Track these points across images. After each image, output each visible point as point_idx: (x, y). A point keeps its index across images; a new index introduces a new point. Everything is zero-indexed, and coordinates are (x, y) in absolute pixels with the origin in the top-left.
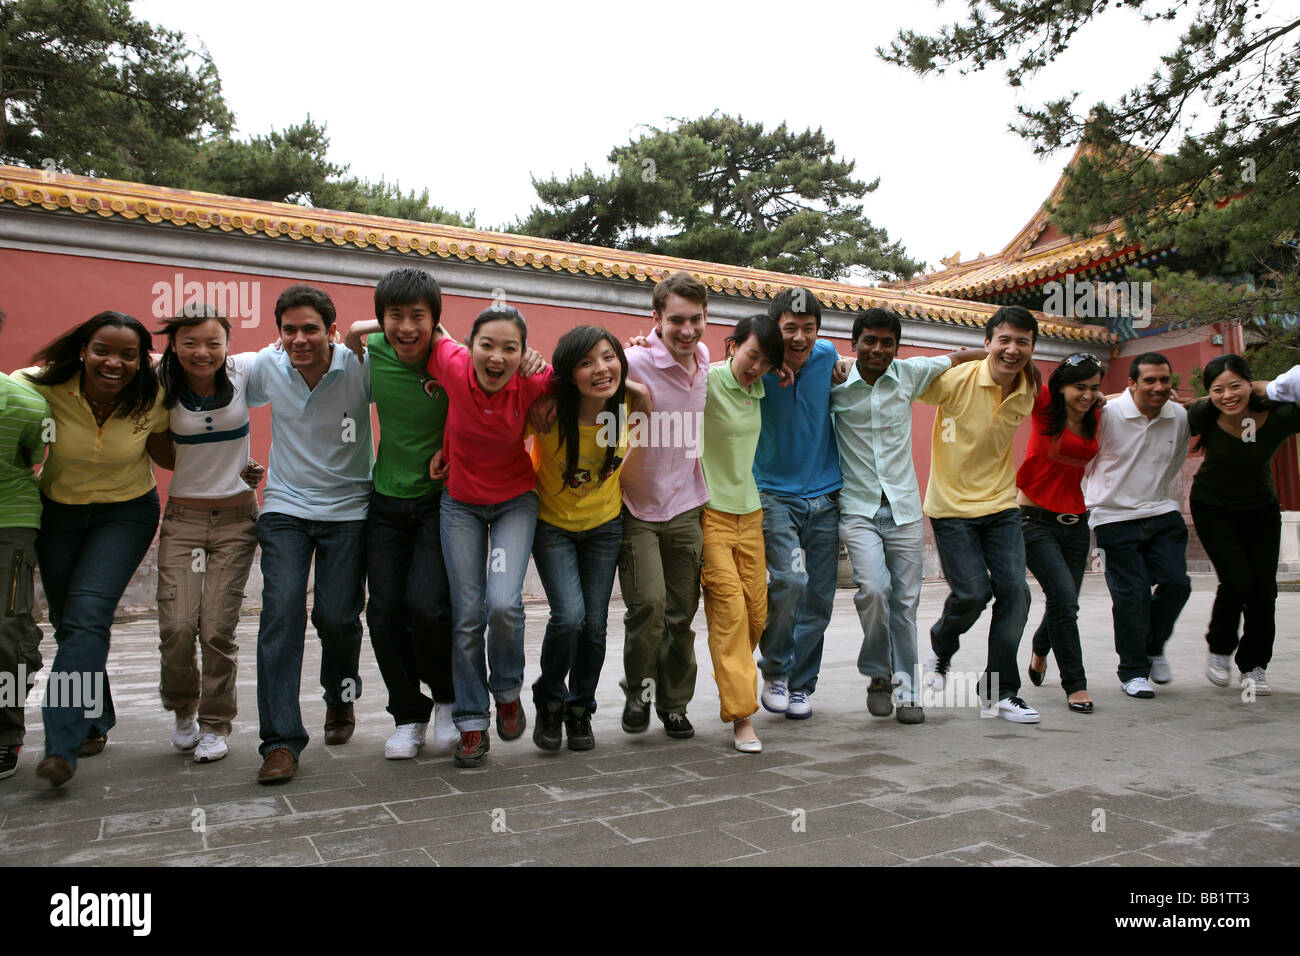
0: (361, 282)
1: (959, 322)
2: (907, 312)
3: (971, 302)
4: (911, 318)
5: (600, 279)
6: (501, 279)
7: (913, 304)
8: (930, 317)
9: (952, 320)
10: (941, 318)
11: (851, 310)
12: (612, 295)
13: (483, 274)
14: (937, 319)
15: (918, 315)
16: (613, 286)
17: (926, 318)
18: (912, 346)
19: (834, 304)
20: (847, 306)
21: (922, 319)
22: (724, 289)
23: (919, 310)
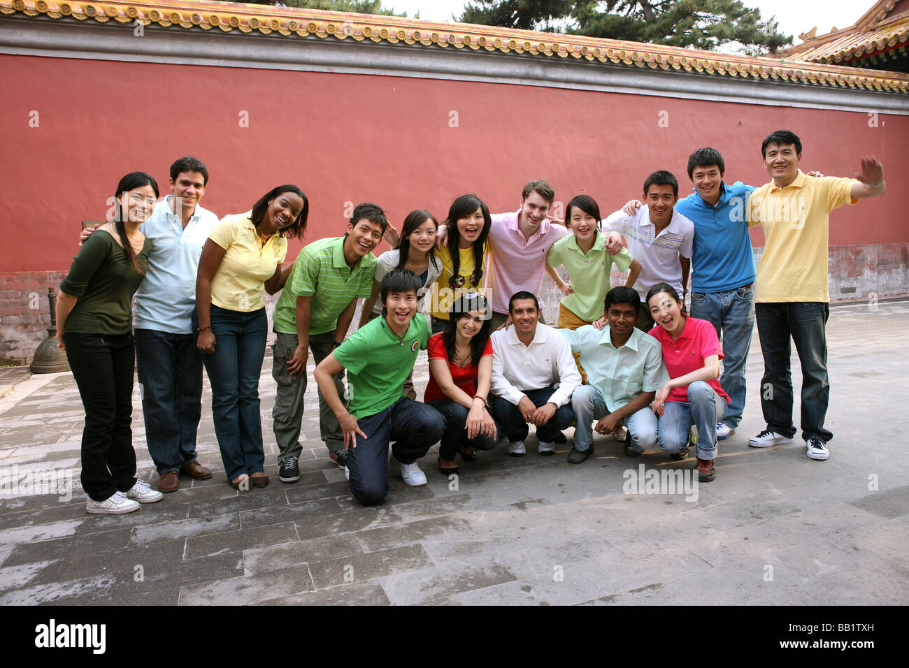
0: (325, 69)
1: (833, 84)
2: (789, 77)
3: (840, 67)
4: (792, 82)
5: (528, 57)
6: (443, 61)
7: (795, 70)
8: (809, 81)
9: (827, 82)
10: (818, 81)
11: (741, 77)
12: (538, 71)
13: (428, 57)
14: (814, 82)
15: (799, 79)
16: (539, 63)
17: (805, 81)
18: (791, 107)
19: (727, 72)
20: (738, 73)
21: (802, 83)
22: (633, 62)
23: (799, 75)
